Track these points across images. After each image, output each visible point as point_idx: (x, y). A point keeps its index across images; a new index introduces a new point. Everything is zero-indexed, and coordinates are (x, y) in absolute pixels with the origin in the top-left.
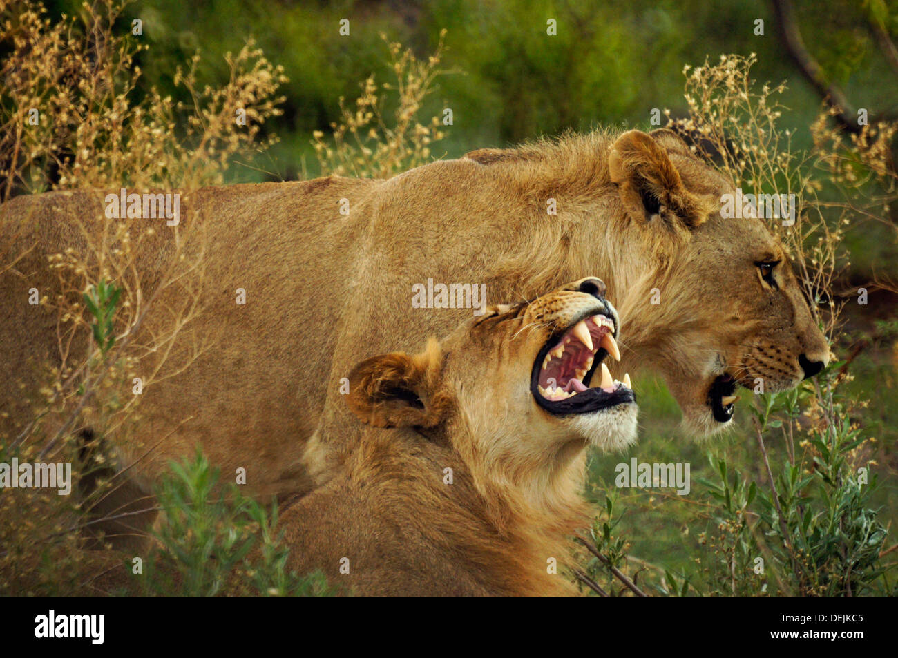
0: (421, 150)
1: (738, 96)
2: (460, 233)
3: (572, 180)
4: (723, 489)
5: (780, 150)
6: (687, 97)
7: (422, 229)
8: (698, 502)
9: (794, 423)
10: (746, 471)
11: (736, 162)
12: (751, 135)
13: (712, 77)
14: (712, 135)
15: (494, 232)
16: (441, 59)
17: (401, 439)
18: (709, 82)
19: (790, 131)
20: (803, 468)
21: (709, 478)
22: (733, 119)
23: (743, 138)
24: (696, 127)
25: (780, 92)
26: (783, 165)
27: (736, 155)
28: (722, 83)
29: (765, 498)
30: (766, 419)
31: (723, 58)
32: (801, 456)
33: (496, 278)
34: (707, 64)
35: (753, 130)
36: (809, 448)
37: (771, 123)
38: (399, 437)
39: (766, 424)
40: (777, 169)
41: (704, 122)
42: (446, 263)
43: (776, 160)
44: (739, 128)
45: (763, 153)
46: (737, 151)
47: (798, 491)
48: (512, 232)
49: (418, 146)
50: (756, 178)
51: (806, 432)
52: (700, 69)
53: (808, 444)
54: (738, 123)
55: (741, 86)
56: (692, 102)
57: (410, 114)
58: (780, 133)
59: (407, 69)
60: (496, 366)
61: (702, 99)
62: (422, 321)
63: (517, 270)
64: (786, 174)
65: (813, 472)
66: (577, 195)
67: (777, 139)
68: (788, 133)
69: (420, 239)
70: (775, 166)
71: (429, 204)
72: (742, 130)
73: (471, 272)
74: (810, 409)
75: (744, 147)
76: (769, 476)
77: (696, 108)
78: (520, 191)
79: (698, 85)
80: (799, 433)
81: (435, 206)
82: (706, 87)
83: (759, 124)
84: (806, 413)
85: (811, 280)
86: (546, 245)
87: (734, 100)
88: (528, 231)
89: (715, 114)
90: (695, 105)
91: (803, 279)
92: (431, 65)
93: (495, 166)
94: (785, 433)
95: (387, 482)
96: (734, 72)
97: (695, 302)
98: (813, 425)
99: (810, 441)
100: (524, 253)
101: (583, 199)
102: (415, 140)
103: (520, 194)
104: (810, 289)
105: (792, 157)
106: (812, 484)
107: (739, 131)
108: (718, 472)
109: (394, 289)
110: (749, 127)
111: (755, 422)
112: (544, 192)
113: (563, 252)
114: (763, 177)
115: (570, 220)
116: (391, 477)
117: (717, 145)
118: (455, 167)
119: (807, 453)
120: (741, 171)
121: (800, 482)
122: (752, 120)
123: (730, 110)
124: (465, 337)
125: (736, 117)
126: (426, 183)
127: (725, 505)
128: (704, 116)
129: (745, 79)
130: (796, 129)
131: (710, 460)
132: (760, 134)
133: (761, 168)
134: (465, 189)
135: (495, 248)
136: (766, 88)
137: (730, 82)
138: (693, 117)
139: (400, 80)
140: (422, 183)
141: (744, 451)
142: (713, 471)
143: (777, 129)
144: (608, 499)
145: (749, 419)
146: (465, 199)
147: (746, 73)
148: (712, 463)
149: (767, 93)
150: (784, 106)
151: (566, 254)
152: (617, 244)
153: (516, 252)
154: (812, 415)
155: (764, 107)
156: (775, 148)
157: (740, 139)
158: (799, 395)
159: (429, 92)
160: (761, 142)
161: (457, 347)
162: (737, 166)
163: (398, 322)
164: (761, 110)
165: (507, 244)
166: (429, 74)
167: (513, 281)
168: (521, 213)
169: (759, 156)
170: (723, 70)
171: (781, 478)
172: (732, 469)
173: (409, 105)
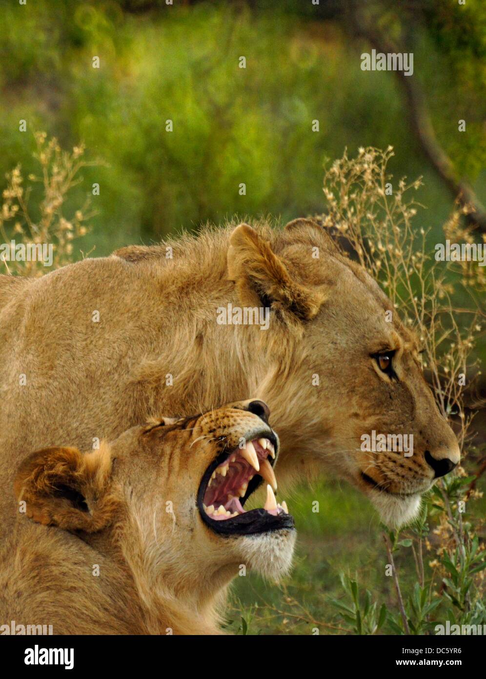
0: (65, 246)
1: (375, 192)
2: (106, 336)
3: (207, 275)
4: (355, 612)
5: (415, 250)
6: (326, 191)
7: (71, 331)
8: (329, 625)
9: (424, 541)
10: (377, 593)
11: (372, 261)
12: (387, 234)
13: (350, 171)
14: (349, 232)
15: (138, 334)
16: (85, 150)
17: (63, 547)
18: (347, 175)
19: (425, 229)
20: (432, 590)
21: (340, 599)
22: (369, 216)
23: (379, 236)
24: (334, 223)
25: (416, 187)
26: (418, 265)
27: (372, 254)
28: (360, 177)
29: (395, 621)
30: (396, 537)
31: (361, 150)
32: (430, 576)
33: (139, 382)
34: (345, 157)
35: (389, 227)
36: (438, 569)
37: (406, 221)
38: (61, 545)
39: (397, 543)
40: (411, 270)
41: (342, 219)
42: (93, 368)
43: (411, 260)
44: (375, 225)
45: (399, 252)
46: (373, 250)
47: (427, 615)
48: (154, 333)
49: (62, 242)
50: (392, 280)
51: (435, 551)
52: (338, 162)
53: (438, 564)
54: (375, 220)
55: (378, 181)
56: (330, 196)
57: (55, 208)
58: (415, 231)
59: (52, 159)
60: (166, 475)
61: (340, 194)
62: (70, 428)
63: (157, 373)
64: (420, 276)
65: (442, 594)
66: (211, 291)
67: (412, 238)
68: (422, 231)
69: (69, 342)
70: (410, 266)
71: (78, 305)
72: (379, 227)
73: (116, 376)
74: (440, 527)
75: (380, 246)
76: (399, 598)
77: (334, 204)
78: (162, 288)
79: (336, 179)
80: (428, 552)
81: (84, 307)
82: (344, 181)
83: (395, 222)
84: (437, 532)
85: (443, 389)
86: (183, 345)
87: (371, 195)
88: (169, 331)
89: (352, 210)
90: (333, 200)
91: (435, 388)
92: (75, 156)
93: (141, 264)
94: (415, 553)
95: (44, 594)
96: (372, 166)
97: (314, 399)
98: (442, 545)
99: (439, 561)
100: (165, 354)
101: (217, 295)
102: (59, 235)
103: (162, 291)
104: (442, 398)
105: (426, 257)
106: (440, 606)
107: (376, 229)
108: (350, 593)
109: (44, 393)
110: (385, 225)
111: (385, 540)
112: (183, 288)
113: (198, 351)
114: (398, 278)
115: (204, 317)
116: (48, 588)
117: (354, 243)
118: (104, 266)
119: (436, 573)
120: (376, 271)
121: (430, 605)
122: (388, 217)
123: (367, 206)
124: (132, 443)
125: (373, 214)
126: (76, 283)
127: (356, 628)
128: (342, 212)
129: (382, 174)
130: (430, 228)
131: (342, 580)
132: (395, 232)
133: (396, 268)
134: (112, 288)
135: (139, 350)
136: (402, 184)
137: (368, 177)
138: (331, 213)
139: (45, 171)
140: (72, 282)
141: (375, 570)
142: (345, 592)
143: (412, 228)
144: (243, 619)
145: (379, 537)
146: (112, 300)
147: (383, 167)
148: (343, 584)
149: (404, 189)
150: (419, 204)
151: (200, 353)
152: (244, 341)
153: (158, 354)
154: (442, 533)
155: (400, 203)
156: (409, 248)
157: (376, 237)
158: (429, 512)
159: (74, 184)
160: (396, 241)
161: (125, 452)
162: (373, 266)
163: (47, 429)
164: (397, 207)
165: (149, 346)
166: (73, 166)
167: (155, 385)
168: (163, 312)
169: (394, 256)
170: (361, 163)
171: (411, 601)
172: (363, 590)
173: (53, 199)
